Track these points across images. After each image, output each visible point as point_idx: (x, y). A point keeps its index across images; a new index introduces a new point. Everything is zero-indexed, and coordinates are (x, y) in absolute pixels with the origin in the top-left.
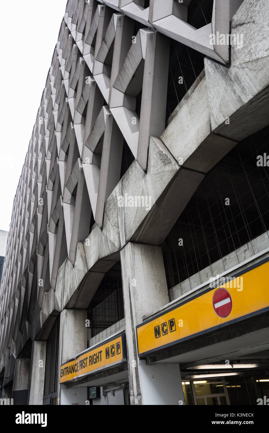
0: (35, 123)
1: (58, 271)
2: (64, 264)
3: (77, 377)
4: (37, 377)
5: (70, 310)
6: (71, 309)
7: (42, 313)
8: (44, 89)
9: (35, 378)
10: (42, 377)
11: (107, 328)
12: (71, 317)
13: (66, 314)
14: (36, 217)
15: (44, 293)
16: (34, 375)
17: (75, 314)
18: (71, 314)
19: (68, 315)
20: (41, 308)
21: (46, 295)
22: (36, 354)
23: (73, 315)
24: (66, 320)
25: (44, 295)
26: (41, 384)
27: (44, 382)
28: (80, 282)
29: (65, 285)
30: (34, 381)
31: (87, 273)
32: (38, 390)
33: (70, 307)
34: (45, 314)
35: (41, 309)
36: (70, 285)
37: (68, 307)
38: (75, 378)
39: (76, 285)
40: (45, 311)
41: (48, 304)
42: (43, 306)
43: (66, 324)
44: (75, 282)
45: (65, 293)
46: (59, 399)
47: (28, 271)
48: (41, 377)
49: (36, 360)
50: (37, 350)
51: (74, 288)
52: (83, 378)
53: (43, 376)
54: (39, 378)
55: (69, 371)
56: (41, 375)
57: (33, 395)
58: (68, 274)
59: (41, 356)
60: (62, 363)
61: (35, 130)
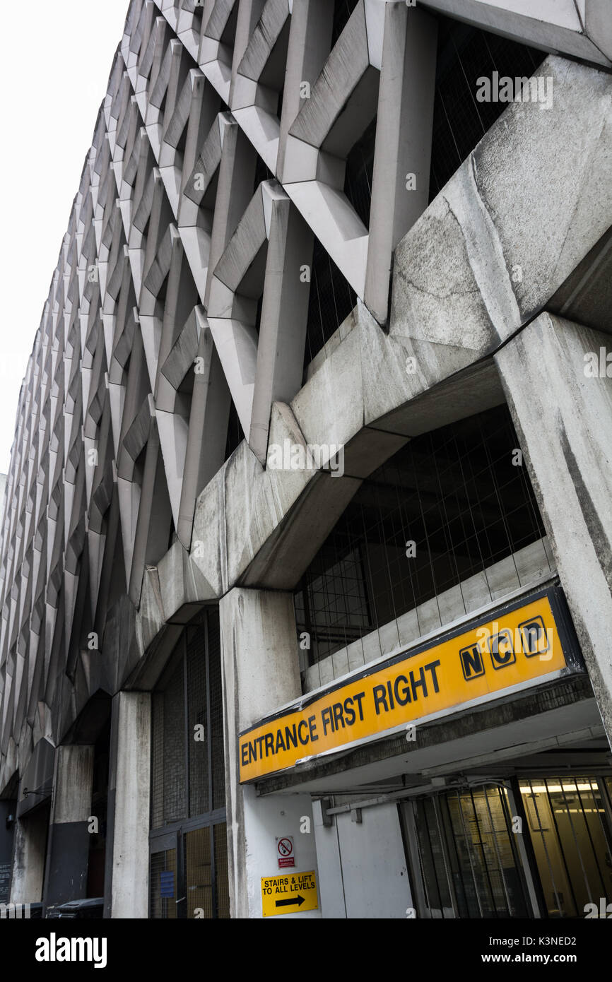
0: (66, 230)
1: (199, 499)
2: (219, 475)
3: (310, 757)
4: (131, 783)
5: (250, 590)
6: (252, 587)
7: (143, 618)
8: (90, 150)
9: (125, 784)
10: (144, 782)
11: (350, 642)
12: (254, 607)
13: (241, 599)
14: (101, 397)
15: (145, 568)
16: (124, 776)
17: (263, 603)
18: (254, 601)
19: (244, 602)
20: (139, 607)
21: (153, 574)
22: (126, 724)
23: (259, 604)
24: (241, 616)
25: (147, 574)
26: (143, 799)
27: (149, 794)
28: (288, 505)
29: (231, 525)
30: (124, 792)
31: (314, 477)
32: (135, 815)
33: (249, 582)
34: (152, 621)
35: (138, 610)
36: (254, 520)
37: (243, 582)
38: (303, 760)
39: (275, 519)
40: (153, 613)
41: (160, 594)
42: (146, 600)
43: (243, 627)
44: (272, 507)
45: (232, 546)
46: (235, 827)
47: (87, 529)
48: (142, 783)
49: (126, 739)
50: (127, 715)
51: (268, 524)
52: (342, 755)
53: (145, 780)
54: (136, 785)
55: (275, 744)
56: (142, 778)
57: (124, 828)
58: (241, 494)
59: (138, 730)
60: (241, 730)
61: (66, 248)
